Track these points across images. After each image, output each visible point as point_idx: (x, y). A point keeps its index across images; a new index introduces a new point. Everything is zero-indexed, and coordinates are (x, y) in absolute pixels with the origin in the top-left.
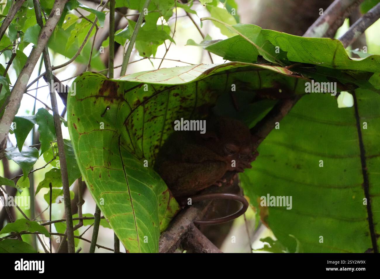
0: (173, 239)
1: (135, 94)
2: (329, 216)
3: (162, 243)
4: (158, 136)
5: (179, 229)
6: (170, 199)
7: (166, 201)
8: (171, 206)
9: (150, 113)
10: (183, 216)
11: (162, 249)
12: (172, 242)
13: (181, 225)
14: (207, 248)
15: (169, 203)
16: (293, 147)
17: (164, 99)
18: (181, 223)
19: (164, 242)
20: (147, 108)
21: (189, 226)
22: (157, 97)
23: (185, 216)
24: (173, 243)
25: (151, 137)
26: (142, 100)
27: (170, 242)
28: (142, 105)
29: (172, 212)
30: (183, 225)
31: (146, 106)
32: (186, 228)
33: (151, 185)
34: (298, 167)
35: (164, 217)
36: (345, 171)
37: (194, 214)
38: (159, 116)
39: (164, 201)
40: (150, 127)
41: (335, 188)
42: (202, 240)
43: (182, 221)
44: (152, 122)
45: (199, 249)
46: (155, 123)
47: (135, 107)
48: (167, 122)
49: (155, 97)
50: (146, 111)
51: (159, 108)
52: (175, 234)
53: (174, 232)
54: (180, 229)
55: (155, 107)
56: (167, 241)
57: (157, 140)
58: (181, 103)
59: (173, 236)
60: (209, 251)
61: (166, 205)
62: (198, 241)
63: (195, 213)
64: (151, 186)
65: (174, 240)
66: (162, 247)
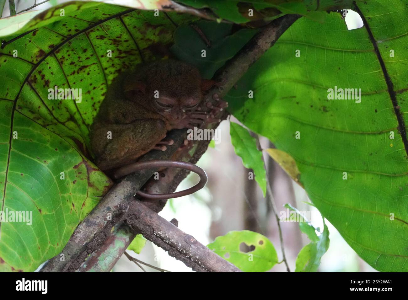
0: (96, 225)
1: (30, 43)
2: (367, 171)
3: (80, 231)
4: (102, 89)
5: (104, 211)
6: (88, 174)
7: (84, 176)
8: (94, 182)
9: (72, 63)
10: (111, 194)
11: (80, 238)
12: (94, 229)
13: (107, 206)
14: (161, 230)
15: (88, 179)
16: (313, 85)
17: (84, 45)
18: (108, 203)
19: (83, 229)
20: (63, 58)
21: (118, 206)
22: (70, 43)
23: (113, 194)
24: (97, 229)
25: (89, 92)
26: (46, 49)
27: (91, 229)
28: (51, 56)
29: (98, 189)
30: (109, 206)
31: (59, 55)
32: (114, 209)
33: (44, 160)
34: (325, 109)
35: (87, 197)
36: (376, 111)
37: (127, 190)
38: (90, 66)
39: (79, 177)
40: (81, 80)
41: (369, 134)
42: (150, 220)
43: (109, 200)
44: (82, 74)
45: (147, 232)
46: (88, 74)
47: (39, 59)
48: (107, 72)
49: (67, 43)
50: (62, 62)
51: (83, 56)
52: (98, 217)
53: (97, 216)
54: (106, 211)
55: (78, 56)
56: (88, 228)
57: (103, 95)
58: (117, 47)
59: (95, 220)
60: (163, 233)
61: (85, 181)
62: (145, 223)
63: (129, 189)
64: (45, 162)
65: (99, 225)
66: (81, 235)
